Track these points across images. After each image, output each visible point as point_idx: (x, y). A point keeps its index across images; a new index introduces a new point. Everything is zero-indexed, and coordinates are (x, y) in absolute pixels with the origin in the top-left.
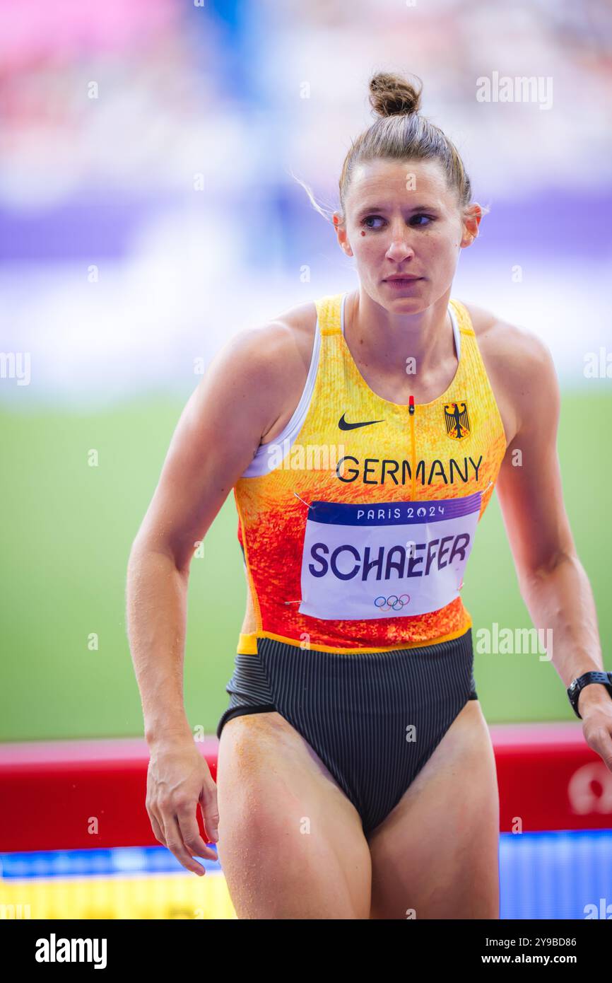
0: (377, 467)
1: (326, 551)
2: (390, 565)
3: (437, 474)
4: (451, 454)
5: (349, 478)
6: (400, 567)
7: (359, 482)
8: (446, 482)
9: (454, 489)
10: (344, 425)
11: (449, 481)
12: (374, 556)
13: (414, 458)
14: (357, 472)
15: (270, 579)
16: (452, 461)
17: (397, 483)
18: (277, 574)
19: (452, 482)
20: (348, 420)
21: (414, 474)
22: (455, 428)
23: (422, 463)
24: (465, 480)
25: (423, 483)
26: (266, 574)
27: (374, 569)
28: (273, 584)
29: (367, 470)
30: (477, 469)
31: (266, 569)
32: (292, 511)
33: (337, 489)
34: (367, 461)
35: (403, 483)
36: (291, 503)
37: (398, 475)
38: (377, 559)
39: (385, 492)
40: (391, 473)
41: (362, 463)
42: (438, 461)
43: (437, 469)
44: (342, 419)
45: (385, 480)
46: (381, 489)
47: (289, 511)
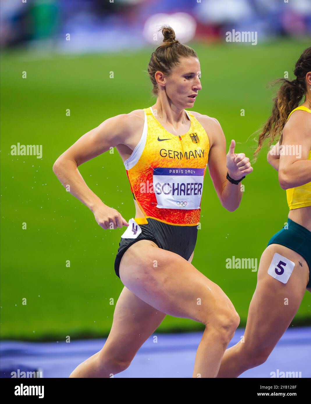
0: (172, 153)
1: (160, 186)
2: (181, 190)
3: (191, 155)
4: (195, 148)
5: (164, 156)
6: (184, 191)
7: (167, 157)
8: (195, 158)
9: (197, 160)
10: (159, 140)
11: (195, 157)
12: (176, 187)
13: (183, 151)
14: (166, 154)
15: (145, 199)
16: (195, 151)
17: (179, 159)
18: (147, 197)
19: (196, 157)
20: (160, 138)
21: (184, 156)
22: (195, 140)
23: (186, 152)
24: (200, 157)
25: (187, 159)
26: (143, 198)
27: (176, 191)
28: (146, 201)
29: (169, 154)
30: (203, 153)
31: (143, 196)
32: (148, 171)
33: (161, 160)
34: (169, 151)
35: (181, 159)
36: (147, 168)
37: (179, 156)
38: (177, 187)
39: (175, 161)
40: (177, 155)
41: (167, 151)
42: (191, 151)
43: (191, 154)
44: (158, 138)
45: (175, 157)
46: (175, 160)
47: (147, 172)
